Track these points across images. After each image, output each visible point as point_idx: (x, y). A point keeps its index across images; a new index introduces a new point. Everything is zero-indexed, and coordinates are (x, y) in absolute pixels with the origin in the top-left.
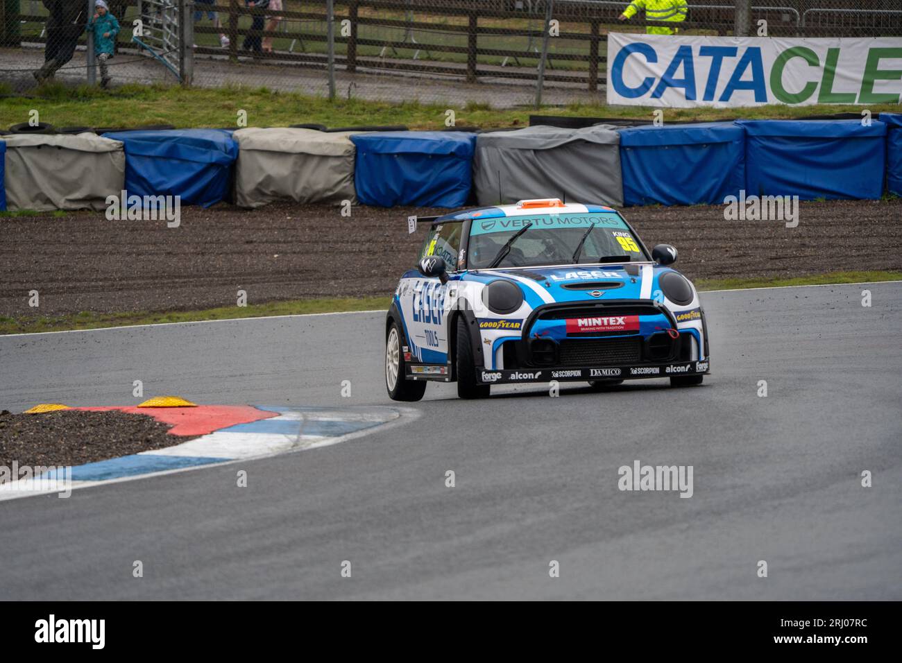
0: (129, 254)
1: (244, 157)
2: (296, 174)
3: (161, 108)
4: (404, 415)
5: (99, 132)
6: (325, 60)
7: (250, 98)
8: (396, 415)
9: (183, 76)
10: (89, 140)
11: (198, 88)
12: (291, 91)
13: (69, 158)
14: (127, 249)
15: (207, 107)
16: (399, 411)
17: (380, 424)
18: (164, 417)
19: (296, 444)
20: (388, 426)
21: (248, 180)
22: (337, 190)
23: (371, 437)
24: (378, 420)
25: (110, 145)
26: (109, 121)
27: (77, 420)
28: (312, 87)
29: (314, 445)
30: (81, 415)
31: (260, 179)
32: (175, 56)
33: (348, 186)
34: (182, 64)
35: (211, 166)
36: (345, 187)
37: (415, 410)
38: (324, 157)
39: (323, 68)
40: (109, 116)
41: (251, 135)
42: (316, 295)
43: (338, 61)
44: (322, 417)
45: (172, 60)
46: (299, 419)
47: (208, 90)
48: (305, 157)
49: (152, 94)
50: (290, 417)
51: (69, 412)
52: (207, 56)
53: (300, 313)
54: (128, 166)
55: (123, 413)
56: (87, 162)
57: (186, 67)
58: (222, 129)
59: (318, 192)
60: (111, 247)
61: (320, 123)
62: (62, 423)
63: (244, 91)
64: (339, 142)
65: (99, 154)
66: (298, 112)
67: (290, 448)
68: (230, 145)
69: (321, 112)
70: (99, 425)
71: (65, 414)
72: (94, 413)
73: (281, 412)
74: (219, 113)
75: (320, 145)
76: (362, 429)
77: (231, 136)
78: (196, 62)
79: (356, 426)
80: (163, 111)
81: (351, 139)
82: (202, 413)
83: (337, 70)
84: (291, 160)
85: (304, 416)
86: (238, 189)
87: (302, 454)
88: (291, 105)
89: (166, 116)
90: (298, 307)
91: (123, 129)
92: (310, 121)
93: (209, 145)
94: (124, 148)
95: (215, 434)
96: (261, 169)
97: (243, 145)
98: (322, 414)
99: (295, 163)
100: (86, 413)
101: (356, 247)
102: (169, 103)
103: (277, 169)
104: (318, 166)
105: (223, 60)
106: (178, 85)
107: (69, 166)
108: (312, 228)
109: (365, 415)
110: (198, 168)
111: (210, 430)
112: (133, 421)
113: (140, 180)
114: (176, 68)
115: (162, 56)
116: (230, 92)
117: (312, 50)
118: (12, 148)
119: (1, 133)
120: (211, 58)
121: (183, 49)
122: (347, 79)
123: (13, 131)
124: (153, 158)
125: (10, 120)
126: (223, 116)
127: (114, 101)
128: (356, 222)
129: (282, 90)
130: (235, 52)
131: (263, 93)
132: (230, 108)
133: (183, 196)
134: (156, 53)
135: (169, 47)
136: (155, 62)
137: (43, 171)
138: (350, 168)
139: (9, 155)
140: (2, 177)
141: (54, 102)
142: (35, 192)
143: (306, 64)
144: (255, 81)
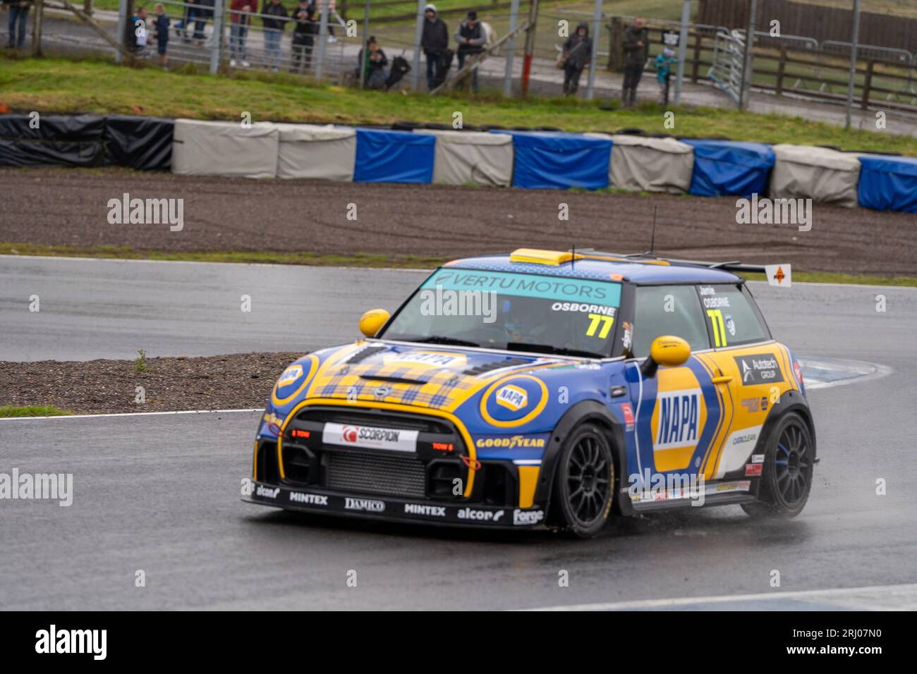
0: (690, 227)
1: (779, 166)
2: (815, 181)
3: (723, 126)
4: (879, 370)
5: (678, 138)
6: (844, 100)
7: (787, 123)
9: (741, 105)
10: (671, 144)
11: (751, 113)
12: (818, 120)
13: (654, 155)
14: (688, 223)
15: (755, 127)
17: (861, 376)
21: (780, 183)
22: (845, 194)
23: (852, 386)
25: (685, 149)
26: (686, 131)
28: (834, 118)
31: (789, 181)
32: (737, 89)
33: (852, 193)
34: (741, 95)
35: (753, 170)
36: (850, 194)
37: (888, 367)
38: (837, 171)
39: (843, 105)
40: (686, 128)
41: (786, 150)
42: (821, 270)
43: (855, 102)
45: (734, 91)
47: (758, 115)
48: (824, 169)
49: (718, 115)
52: (758, 90)
53: (808, 281)
54: (695, 165)
56: (668, 159)
57: (744, 98)
58: (765, 144)
59: (829, 195)
60: (677, 221)
61: (837, 145)
63: (785, 118)
64: (850, 160)
65: (676, 154)
66: (822, 136)
68: (770, 156)
69: (838, 137)
74: (765, 132)
75: (835, 161)
77: (770, 149)
78: (752, 94)
80: (724, 127)
81: (860, 159)
83: (853, 108)
84: (811, 172)
86: (772, 187)
88: (817, 131)
89: (726, 131)
90: (807, 277)
91: (694, 138)
92: (830, 143)
93: (754, 154)
94: (694, 152)
96: (790, 175)
97: (779, 157)
98: (818, 363)
99: (815, 173)
101: (854, 238)
102: (730, 122)
103: (803, 176)
104: (831, 176)
105: (771, 95)
106: (737, 110)
107: (654, 161)
108: (823, 221)
110: (745, 170)
113: (703, 175)
114: (737, 97)
115: (728, 88)
116: (773, 118)
117: (837, 92)
118: (617, 145)
119: (610, 134)
120: (762, 93)
121: (743, 85)
122: (860, 115)
123: (619, 133)
124: (714, 160)
125: (617, 126)
126: (767, 135)
127: (691, 118)
128: (856, 219)
129: (812, 119)
130: (779, 89)
131: (798, 120)
132: (772, 129)
133: (732, 189)
134: (725, 85)
135: (734, 82)
136: (722, 92)
137: (637, 163)
138: (855, 180)
139: (614, 150)
140: (607, 165)
141: (649, 115)
142: (629, 177)
143: (831, 102)
144: (793, 111)
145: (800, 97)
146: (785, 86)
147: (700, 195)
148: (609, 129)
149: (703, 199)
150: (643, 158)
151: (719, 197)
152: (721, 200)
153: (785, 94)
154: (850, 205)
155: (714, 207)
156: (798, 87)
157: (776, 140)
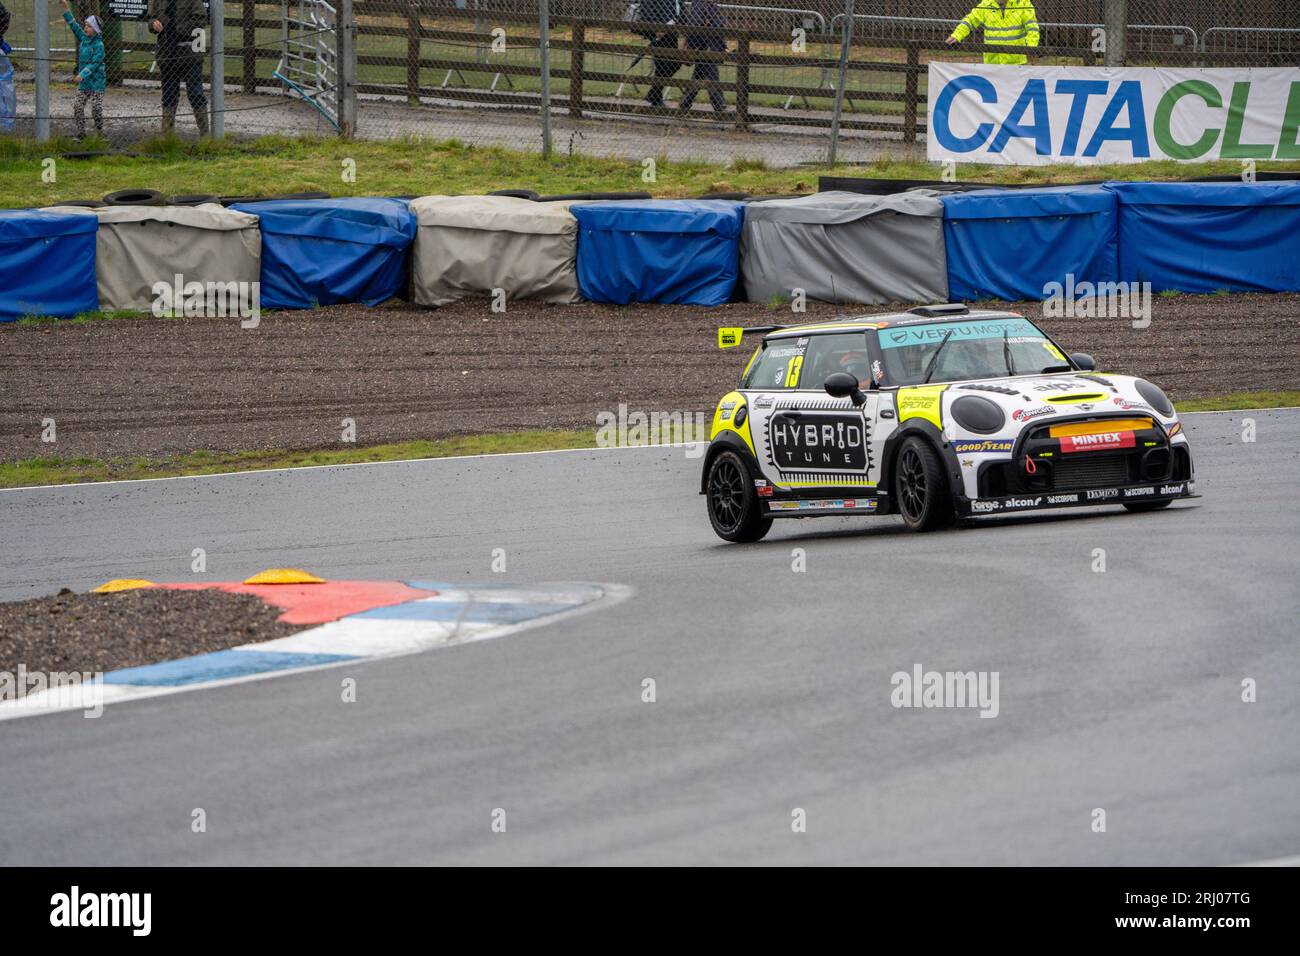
0: (263, 371)
1: (423, 234)
2: (497, 259)
3: (311, 170)
4: (608, 594)
5: (226, 203)
6: (537, 101)
7: (434, 155)
8: (599, 593)
9: (343, 128)
10: (212, 214)
11: (363, 141)
12: (490, 144)
13: (184, 239)
14: (261, 364)
15: (374, 167)
16: (603, 589)
17: (574, 607)
18: (277, 597)
19: (453, 636)
20: (584, 610)
21: (430, 267)
22: (553, 280)
23: (559, 625)
24: (573, 601)
25: (240, 220)
26: (240, 187)
27: (158, 601)
28: (519, 138)
29: (479, 637)
30: (166, 595)
31: (447, 266)
32: (332, 96)
33: (567, 276)
34: (340, 108)
35: (380, 248)
36: (563, 277)
37: (625, 587)
38: (535, 236)
39: (536, 112)
40: (240, 180)
41: (434, 206)
42: (517, 426)
43: (555, 103)
44: (495, 597)
45: (327, 101)
46: (463, 600)
47: (377, 144)
48: (510, 235)
49: (300, 150)
50: (451, 596)
51: (151, 591)
52: (379, 97)
53: (494, 451)
54: (265, 248)
55: (223, 592)
56: (209, 244)
57: (347, 113)
58: (394, 198)
59: (525, 285)
60: (239, 361)
61: (530, 188)
62: (138, 606)
63: (427, 144)
64: (556, 215)
65: (225, 233)
66: (500, 173)
67: (444, 640)
68: (407, 220)
69: (532, 173)
70: (187, 608)
71: (146, 594)
72: (185, 592)
73: (439, 590)
74: (391, 176)
75: (529, 218)
76: (547, 615)
77: (406, 206)
78: (361, 105)
79: (541, 610)
80: (314, 173)
81: (572, 210)
82: (330, 592)
83: (553, 115)
84: (489, 240)
85: (471, 596)
86: (416, 280)
87: (460, 649)
88: (492, 164)
89: (318, 181)
90: (492, 443)
91: (258, 198)
92: (517, 186)
93: (376, 220)
94: (260, 224)
95: (344, 621)
96: (448, 253)
97: (423, 220)
98: (495, 593)
99: (495, 245)
100: (173, 591)
101: (576, 360)
102: (323, 162)
103: (471, 253)
104: (524, 249)
105: (398, 102)
106: (336, 137)
107: (183, 250)
108: (517, 335)
109: (555, 594)
110: (361, 252)
111: (337, 615)
112: (234, 603)
113: (281, 268)
114: (333, 114)
115: (314, 97)
116: (406, 146)
117: (522, 85)
118: (106, 225)
119: (92, 205)
120: (382, 100)
121: (342, 88)
122: (569, 127)
123: (108, 202)
124: (299, 237)
125: (105, 188)
126: (397, 180)
127: (247, 160)
128: (578, 325)
129: (478, 143)
130: (414, 91)
131: (452, 147)
132: (406, 168)
133: (340, 290)
134: (307, 93)
135: (324, 85)
136: (305, 106)
137: (149, 256)
138: (570, 251)
139: (103, 234)
140: (92, 264)
141: (164, 161)
142: (138, 286)
143: (513, 107)
144: (442, 131)
145: (455, 103)
146: (424, 84)
147: (281, 308)
148: (87, 197)
149: (286, 314)
150: (160, 246)
151: (318, 308)
152: (321, 312)
153: (425, 100)
154: (565, 299)
155: (308, 327)
156: (449, 85)
157: (414, 187)
